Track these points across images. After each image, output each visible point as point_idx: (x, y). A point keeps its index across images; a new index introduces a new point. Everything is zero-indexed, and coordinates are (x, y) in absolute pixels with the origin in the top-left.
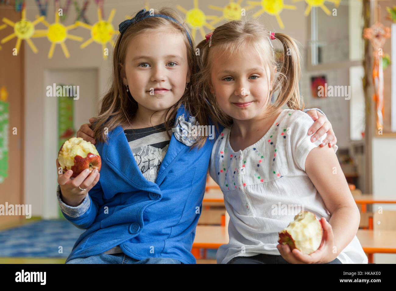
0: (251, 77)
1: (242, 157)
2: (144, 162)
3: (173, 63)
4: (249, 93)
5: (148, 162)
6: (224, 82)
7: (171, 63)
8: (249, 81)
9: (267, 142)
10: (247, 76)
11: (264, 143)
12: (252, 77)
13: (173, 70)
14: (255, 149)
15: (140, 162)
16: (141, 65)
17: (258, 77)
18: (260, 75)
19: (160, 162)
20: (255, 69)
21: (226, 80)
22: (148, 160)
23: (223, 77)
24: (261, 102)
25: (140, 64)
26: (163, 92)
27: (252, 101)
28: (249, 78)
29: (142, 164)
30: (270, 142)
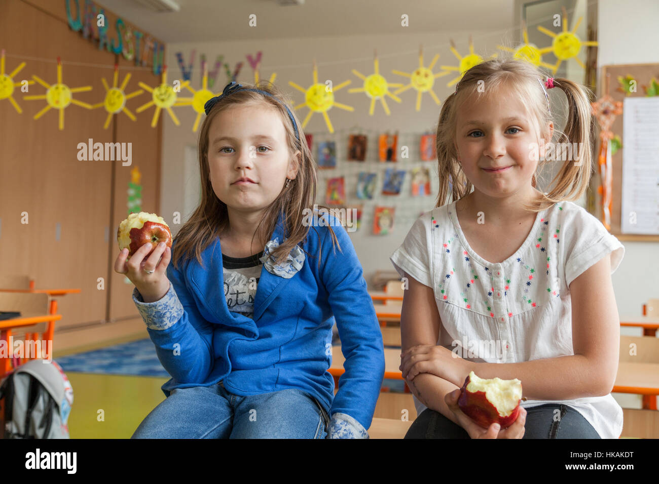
0: (509, 130)
1: (502, 272)
2: (232, 294)
3: (265, 147)
4: (504, 152)
5: (236, 295)
6: (469, 138)
7: (263, 147)
8: (505, 136)
9: (535, 248)
10: (502, 130)
11: (531, 249)
12: (511, 130)
13: (264, 156)
14: (519, 260)
15: (227, 293)
16: (223, 151)
17: (520, 130)
18: (523, 129)
19: (252, 298)
20: (514, 119)
21: (472, 135)
22: (236, 292)
23: (469, 132)
24: (524, 168)
25: (223, 149)
26: (247, 184)
27: (511, 165)
28: (505, 132)
29: (229, 296)
30: (540, 248)
